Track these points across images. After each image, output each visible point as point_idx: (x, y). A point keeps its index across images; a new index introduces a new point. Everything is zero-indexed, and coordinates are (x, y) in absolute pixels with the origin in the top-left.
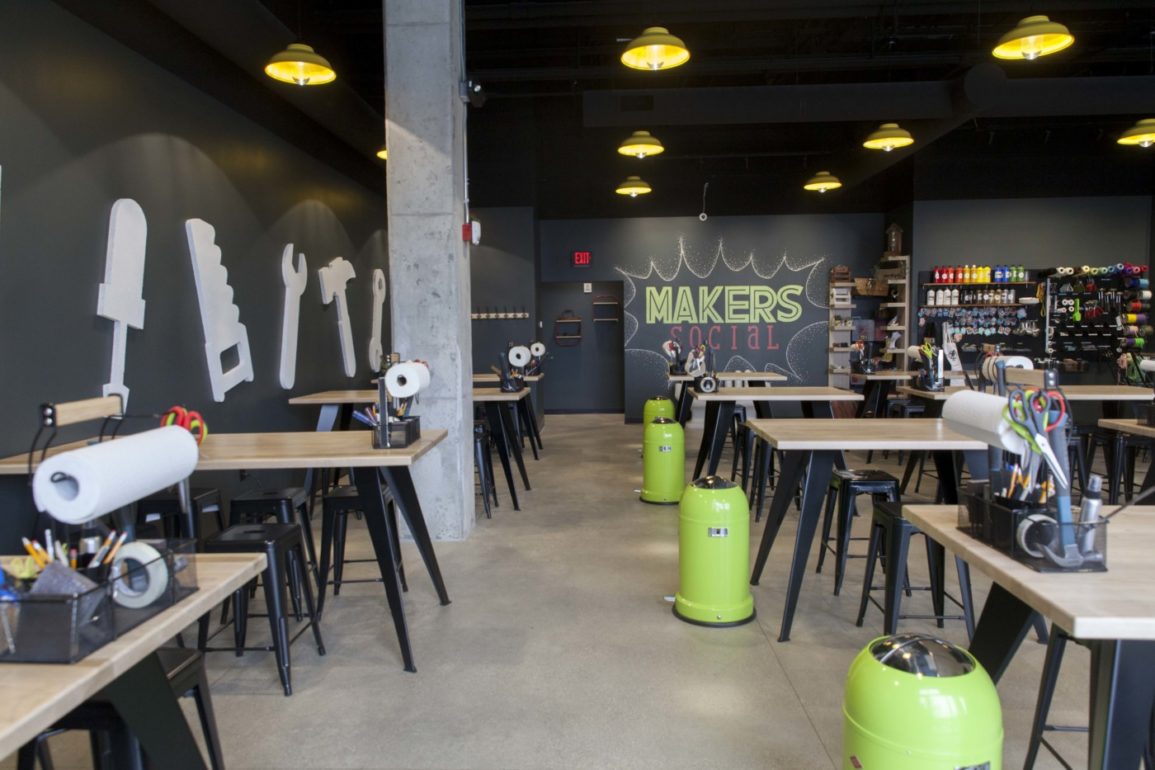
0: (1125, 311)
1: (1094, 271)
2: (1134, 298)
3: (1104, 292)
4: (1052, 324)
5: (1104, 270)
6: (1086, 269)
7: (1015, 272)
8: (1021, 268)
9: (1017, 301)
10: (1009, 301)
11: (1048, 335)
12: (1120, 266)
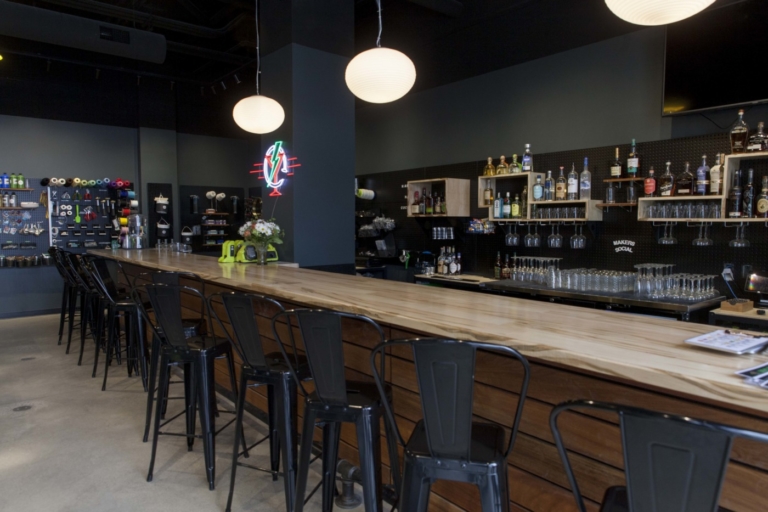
0: (120, 216)
1: (84, 182)
2: (123, 206)
3: (100, 200)
4: (54, 224)
5: (92, 182)
6: (77, 181)
7: (15, 180)
8: (21, 177)
9: (18, 204)
10: (11, 205)
11: (51, 233)
12: (107, 180)
